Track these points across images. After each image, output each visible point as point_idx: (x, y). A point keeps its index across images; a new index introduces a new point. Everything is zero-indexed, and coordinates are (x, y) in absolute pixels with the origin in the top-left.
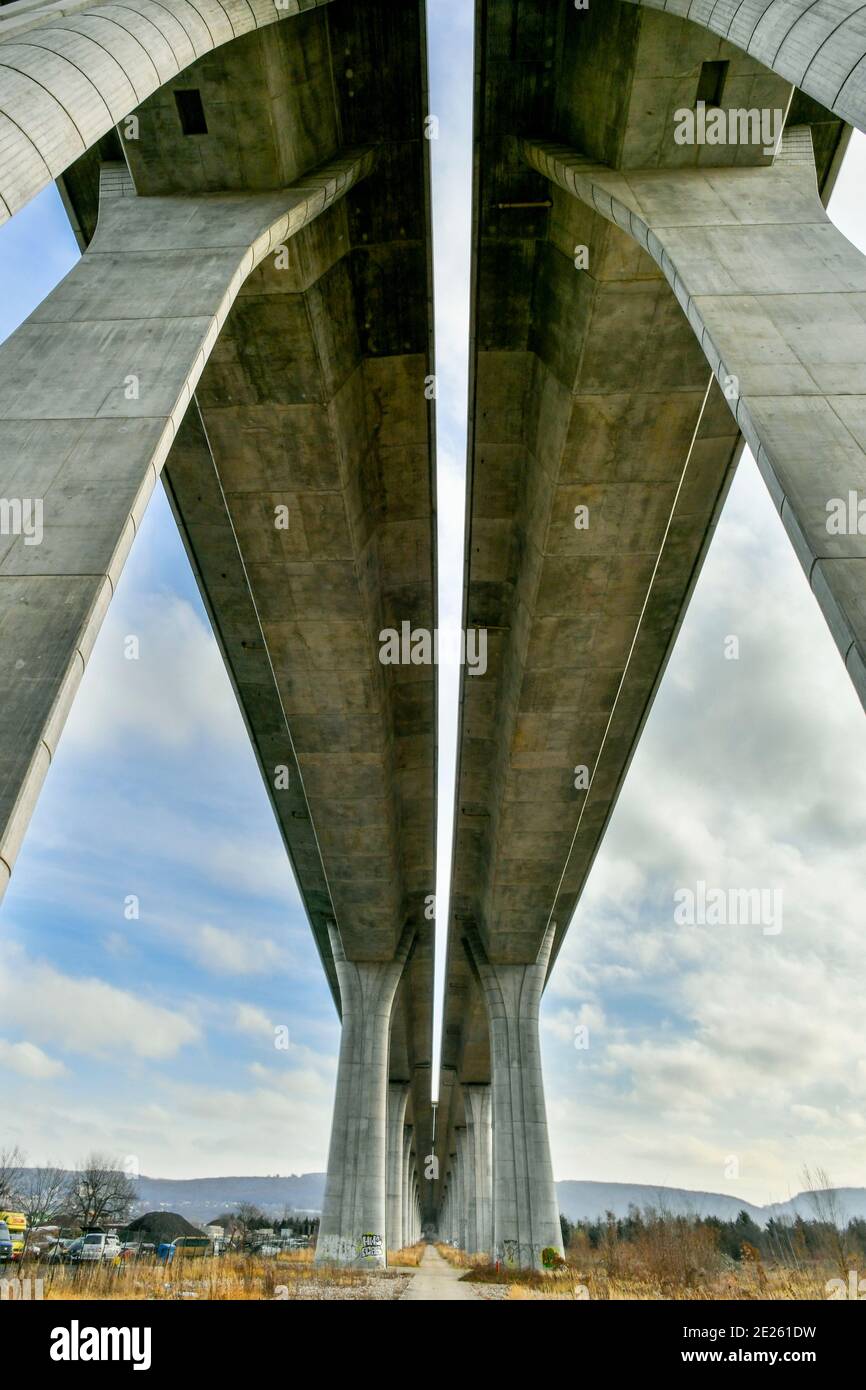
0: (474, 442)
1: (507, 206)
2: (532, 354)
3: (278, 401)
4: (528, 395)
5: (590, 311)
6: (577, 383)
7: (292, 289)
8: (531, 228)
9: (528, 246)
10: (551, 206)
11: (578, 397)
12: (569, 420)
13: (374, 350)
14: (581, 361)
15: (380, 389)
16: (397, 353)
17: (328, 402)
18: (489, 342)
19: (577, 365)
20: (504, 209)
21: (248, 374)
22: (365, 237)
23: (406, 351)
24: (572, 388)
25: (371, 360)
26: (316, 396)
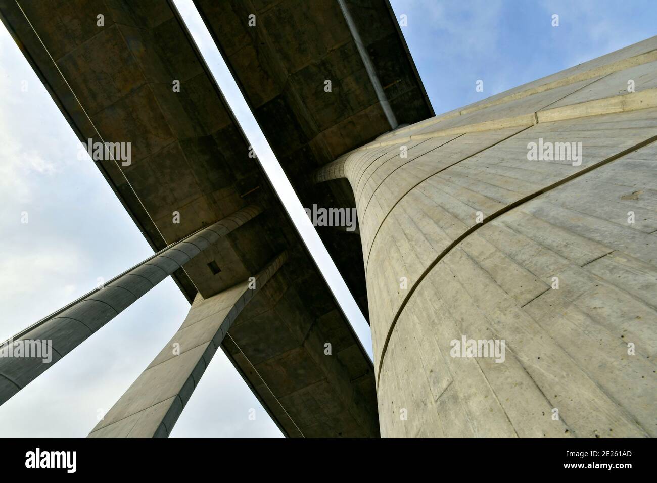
0: (205, 71)
1: (256, 188)
2: (208, 134)
3: (314, 65)
4: (196, 113)
5: (198, 182)
6: (180, 147)
7: (326, 132)
8: (242, 183)
9: (239, 177)
10: (240, 196)
11: (174, 140)
12: (169, 125)
13: (279, 100)
14: (185, 158)
15: (267, 79)
16: (268, 103)
17: (289, 76)
18: (230, 129)
19: (186, 154)
20: (256, 187)
21: (334, 75)
22: (304, 149)
23: (264, 106)
24: (180, 142)
25: (279, 94)
26: (296, 78)
